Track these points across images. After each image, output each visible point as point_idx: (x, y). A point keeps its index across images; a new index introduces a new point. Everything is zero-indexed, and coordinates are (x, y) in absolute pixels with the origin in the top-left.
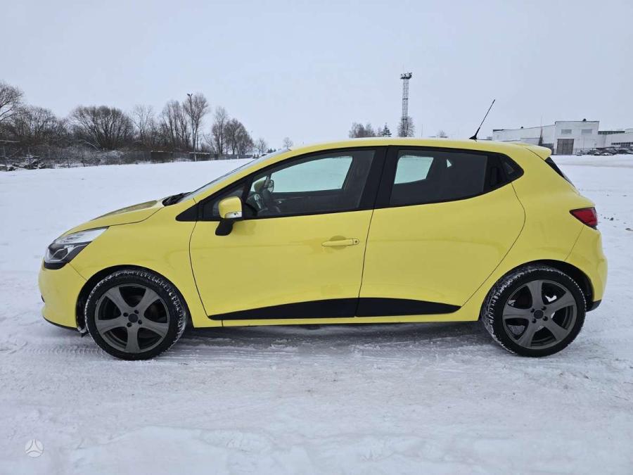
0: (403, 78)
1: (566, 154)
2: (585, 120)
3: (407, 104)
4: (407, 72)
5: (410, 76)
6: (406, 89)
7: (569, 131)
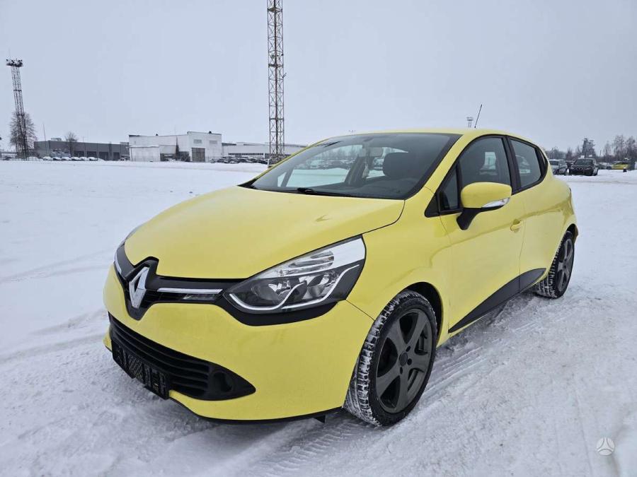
0: (9, 64)
1: (200, 161)
2: (210, 132)
3: (21, 97)
4: (16, 59)
5: (20, 65)
6: (16, 79)
7: (200, 141)
